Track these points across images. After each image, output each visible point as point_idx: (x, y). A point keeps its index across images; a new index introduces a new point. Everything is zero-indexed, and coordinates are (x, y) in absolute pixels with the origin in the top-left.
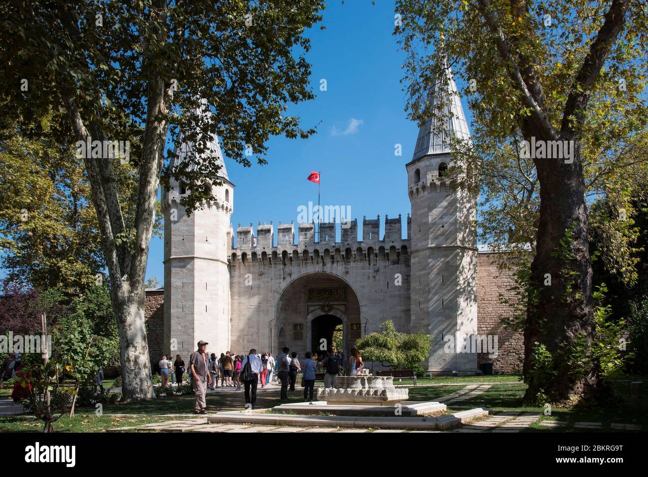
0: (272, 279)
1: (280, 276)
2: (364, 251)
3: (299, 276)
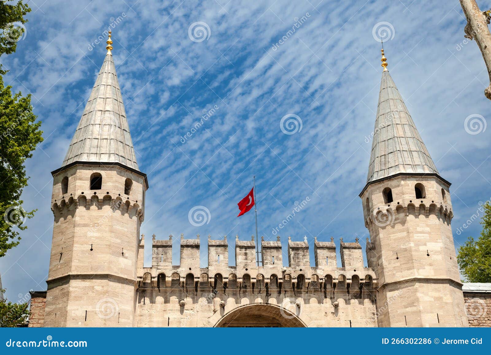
1: (210, 308)
2: (321, 279)
3: (236, 308)
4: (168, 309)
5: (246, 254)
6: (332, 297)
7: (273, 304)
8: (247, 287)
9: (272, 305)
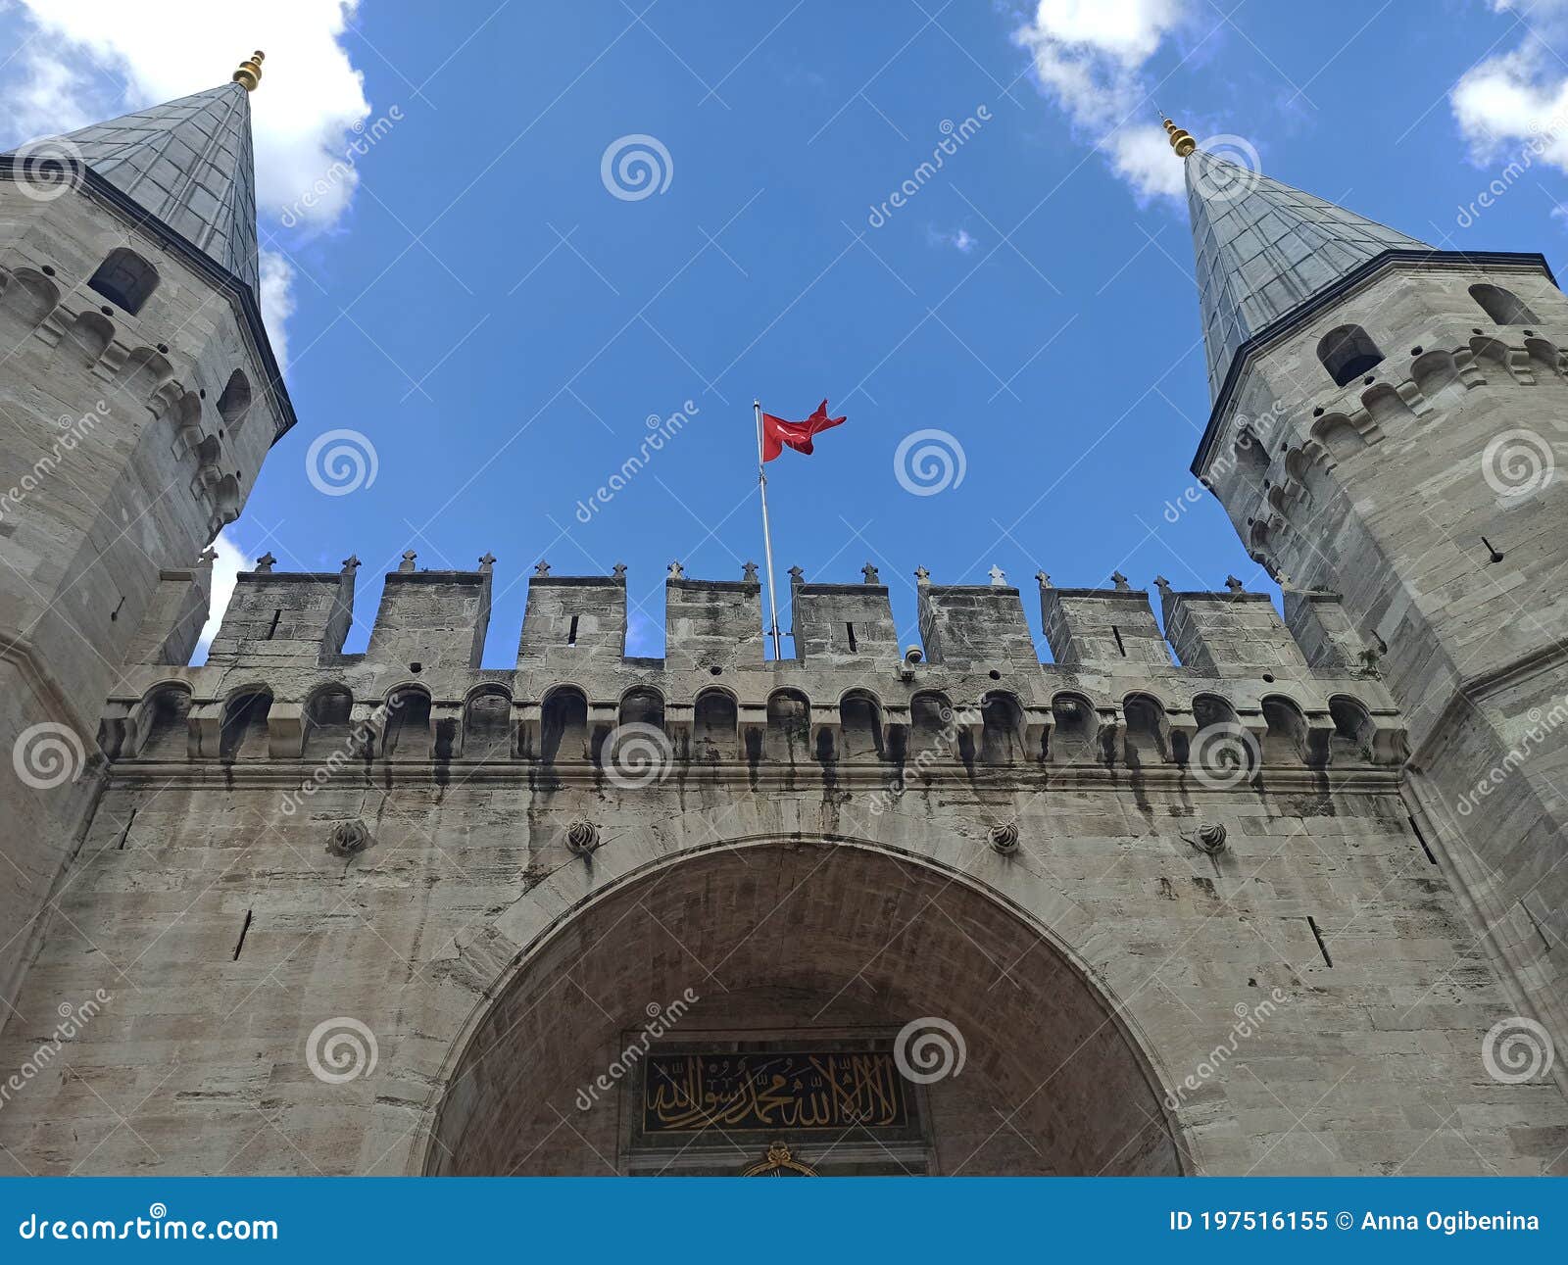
0: (432, 880)
1: (508, 860)
2: (1104, 712)
3: (658, 862)
4: (259, 869)
5: (713, 613)
6: (1179, 809)
7: (864, 842)
8: (718, 758)
9: (859, 846)
